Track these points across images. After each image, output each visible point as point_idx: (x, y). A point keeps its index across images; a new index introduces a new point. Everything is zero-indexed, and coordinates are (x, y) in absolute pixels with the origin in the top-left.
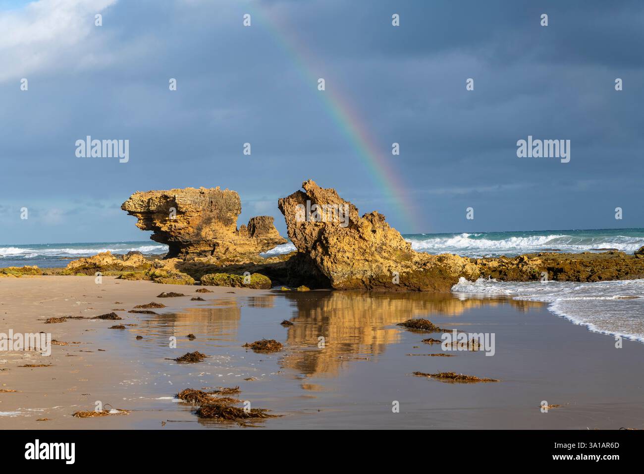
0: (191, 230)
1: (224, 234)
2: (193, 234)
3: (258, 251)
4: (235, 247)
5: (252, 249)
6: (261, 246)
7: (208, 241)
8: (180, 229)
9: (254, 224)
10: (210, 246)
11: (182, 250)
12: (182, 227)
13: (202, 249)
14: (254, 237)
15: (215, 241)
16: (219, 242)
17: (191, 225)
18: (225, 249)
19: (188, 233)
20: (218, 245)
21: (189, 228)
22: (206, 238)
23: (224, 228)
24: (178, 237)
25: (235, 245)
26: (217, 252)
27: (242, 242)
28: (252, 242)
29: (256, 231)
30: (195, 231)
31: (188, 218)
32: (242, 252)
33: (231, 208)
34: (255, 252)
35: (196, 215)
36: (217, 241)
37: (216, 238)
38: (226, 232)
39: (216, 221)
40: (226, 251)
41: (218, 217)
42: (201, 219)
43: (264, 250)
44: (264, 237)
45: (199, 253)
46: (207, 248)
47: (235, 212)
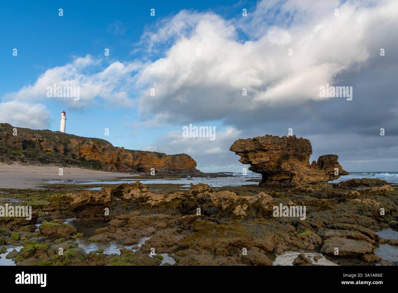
0: (273, 163)
1: (300, 167)
2: (275, 167)
3: (326, 180)
4: (308, 177)
5: (322, 178)
6: (329, 177)
7: (286, 171)
8: (264, 163)
9: (322, 161)
10: (289, 176)
11: (268, 178)
12: (266, 161)
13: (283, 177)
14: (323, 170)
15: (292, 172)
16: (295, 172)
17: (272, 160)
18: (300, 178)
19: (271, 166)
20: (295, 175)
21: (272, 162)
22: (285, 170)
23: (299, 163)
24: (264, 169)
25: (308, 175)
26: (294, 180)
27: (314, 173)
28: (322, 174)
29: (324, 165)
30: (276, 164)
31: (270, 154)
32: (314, 181)
33: (304, 150)
34: (324, 180)
35: (276, 152)
36: (294, 172)
37: (293, 170)
38: (300, 166)
39: (293, 157)
40: (301, 180)
41: (294, 154)
42: (280, 155)
43: (331, 179)
44: (331, 170)
45: (281, 180)
46: (287, 177)
47: (308, 153)
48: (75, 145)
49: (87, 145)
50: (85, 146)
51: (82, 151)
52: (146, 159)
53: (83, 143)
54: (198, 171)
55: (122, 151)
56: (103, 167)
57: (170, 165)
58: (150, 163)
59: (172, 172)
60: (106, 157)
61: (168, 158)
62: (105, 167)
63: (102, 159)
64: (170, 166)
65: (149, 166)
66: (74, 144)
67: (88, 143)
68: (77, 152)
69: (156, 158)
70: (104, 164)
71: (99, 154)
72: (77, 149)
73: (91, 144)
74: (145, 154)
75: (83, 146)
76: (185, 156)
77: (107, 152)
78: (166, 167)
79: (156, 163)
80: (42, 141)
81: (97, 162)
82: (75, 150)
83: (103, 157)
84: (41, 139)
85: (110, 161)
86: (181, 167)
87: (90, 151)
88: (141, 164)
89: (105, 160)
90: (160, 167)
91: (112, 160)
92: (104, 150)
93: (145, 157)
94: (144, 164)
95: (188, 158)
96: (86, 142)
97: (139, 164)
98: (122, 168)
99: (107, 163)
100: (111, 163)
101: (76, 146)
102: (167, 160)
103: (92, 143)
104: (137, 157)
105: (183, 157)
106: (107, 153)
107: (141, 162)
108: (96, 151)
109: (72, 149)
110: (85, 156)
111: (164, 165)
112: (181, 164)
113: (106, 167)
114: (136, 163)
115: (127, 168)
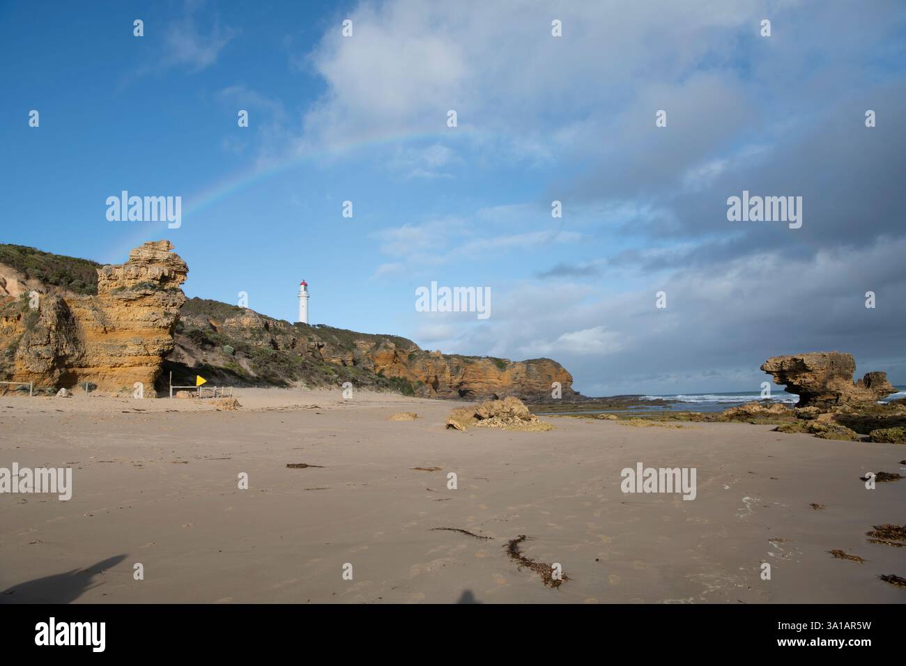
0: (818, 384)
1: (845, 386)
2: (820, 387)
5: (870, 398)
7: (832, 391)
8: (809, 383)
9: (869, 378)
10: (834, 396)
12: (811, 381)
13: (828, 397)
14: (870, 388)
16: (842, 392)
18: (847, 398)
19: (815, 386)
20: (841, 395)
21: (816, 382)
22: (830, 390)
23: (845, 381)
24: (807, 389)
25: (855, 394)
27: (861, 392)
28: (869, 392)
29: (871, 383)
30: (821, 384)
31: (815, 374)
32: (862, 400)
33: (847, 366)
34: (872, 400)
35: (821, 372)
36: (840, 392)
37: (839, 389)
39: (838, 376)
41: (838, 373)
42: (825, 375)
44: (878, 388)
45: (825, 401)
47: (852, 369)
48: (365, 352)
49: (385, 351)
50: (382, 352)
51: (377, 362)
52: (474, 372)
53: (377, 346)
54: (577, 393)
55: (438, 357)
56: (415, 391)
57: (523, 383)
58: (482, 380)
59: (528, 397)
60: (418, 372)
61: (518, 368)
62: (418, 390)
63: (412, 374)
64: (523, 385)
65: (480, 386)
66: (364, 348)
67: (386, 347)
68: (370, 363)
69: (493, 369)
70: (416, 384)
71: (404, 367)
72: (369, 359)
73: (391, 349)
74: (472, 363)
75: (378, 353)
76: (549, 364)
77: (418, 361)
78: (516, 387)
79: (494, 380)
80: (322, 346)
81: (404, 382)
82: (366, 361)
83: (412, 371)
84: (320, 344)
85: (426, 379)
86: (543, 387)
87: (390, 362)
88: (465, 382)
89: (417, 377)
90: (503, 387)
91: (428, 377)
92: (411, 357)
93: (472, 368)
94: (471, 382)
95: (555, 366)
96: (382, 345)
97: (461, 384)
98: (442, 391)
99: (420, 383)
100: (427, 382)
101: (368, 352)
102: (517, 373)
103: (392, 345)
104: (458, 368)
105: (545, 365)
106: (419, 364)
107: (465, 379)
108: (399, 360)
109: (362, 358)
110: (383, 370)
111: (510, 383)
112: (542, 381)
113: (421, 390)
114: (456, 381)
115: (450, 392)
